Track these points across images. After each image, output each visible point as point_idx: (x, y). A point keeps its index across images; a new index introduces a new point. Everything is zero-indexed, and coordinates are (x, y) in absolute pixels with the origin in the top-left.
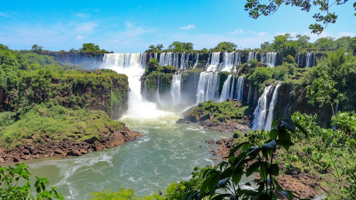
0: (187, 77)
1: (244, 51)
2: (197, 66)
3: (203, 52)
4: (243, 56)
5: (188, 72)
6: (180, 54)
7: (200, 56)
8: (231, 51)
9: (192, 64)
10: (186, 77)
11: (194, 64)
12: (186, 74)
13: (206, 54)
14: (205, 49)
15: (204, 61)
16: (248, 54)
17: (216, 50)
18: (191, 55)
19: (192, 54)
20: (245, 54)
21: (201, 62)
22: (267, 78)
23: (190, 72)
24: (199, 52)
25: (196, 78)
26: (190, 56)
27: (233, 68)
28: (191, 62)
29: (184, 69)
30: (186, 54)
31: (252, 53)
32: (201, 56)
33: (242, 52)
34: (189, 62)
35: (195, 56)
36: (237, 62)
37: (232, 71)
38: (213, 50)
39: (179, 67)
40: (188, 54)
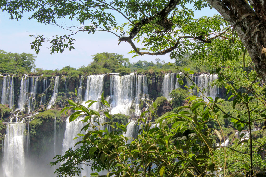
0: (38, 128)
1: (154, 73)
2: (57, 104)
3: (66, 74)
4: (151, 82)
5: (39, 118)
6: (17, 78)
7: (61, 82)
8: (127, 72)
9: (45, 99)
10: (36, 128)
11: (49, 100)
12: (36, 122)
13: (74, 79)
14: (68, 68)
15: (70, 93)
16: (161, 79)
17: (93, 69)
18: (42, 82)
19: (43, 79)
20: (156, 79)
21: (63, 95)
22: (216, 125)
23: (44, 117)
24: (57, 74)
25: (57, 130)
26: (40, 84)
27: (133, 107)
28: (42, 95)
29: (27, 109)
30: (30, 79)
31: (170, 75)
32: (63, 82)
33: (150, 75)
34: (37, 95)
35: (51, 83)
36: (141, 95)
37: (131, 112)
38: (87, 71)
39: (17, 106)
40: (35, 79)
